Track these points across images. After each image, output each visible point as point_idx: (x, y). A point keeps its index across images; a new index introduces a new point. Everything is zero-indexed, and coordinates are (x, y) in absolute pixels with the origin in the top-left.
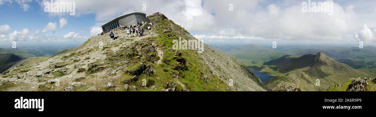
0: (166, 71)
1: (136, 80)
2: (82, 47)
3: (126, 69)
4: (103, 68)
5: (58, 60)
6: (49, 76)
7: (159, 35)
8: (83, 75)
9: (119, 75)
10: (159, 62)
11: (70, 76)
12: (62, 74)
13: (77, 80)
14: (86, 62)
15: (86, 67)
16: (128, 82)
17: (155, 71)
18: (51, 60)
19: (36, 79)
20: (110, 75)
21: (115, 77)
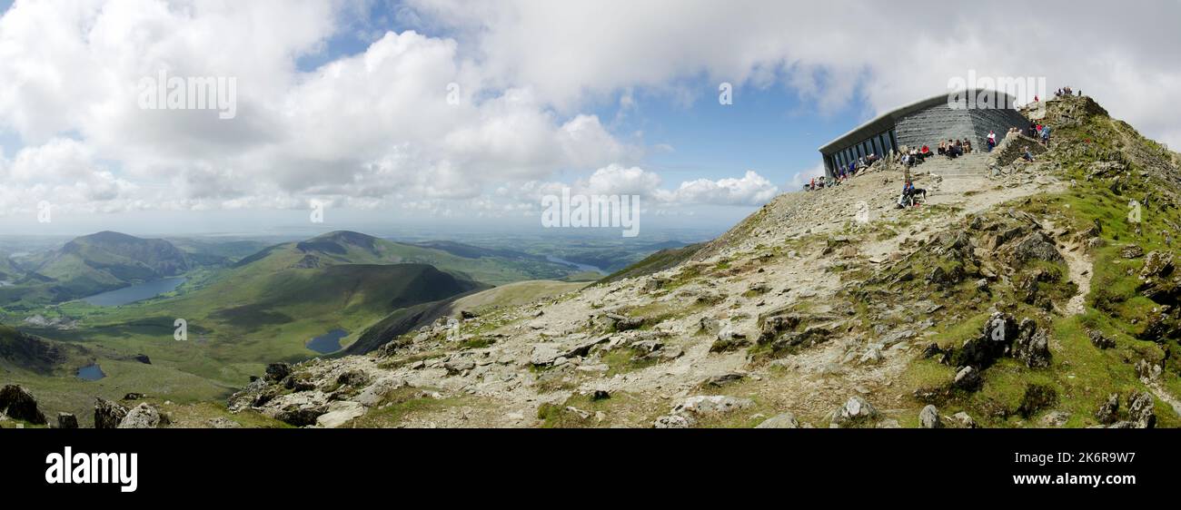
0: (1105, 344)
1: (970, 386)
2: (734, 238)
3: (929, 336)
4: (825, 335)
5: (628, 295)
6: (587, 364)
7: (1070, 187)
8: (735, 362)
9: (897, 361)
10: (1076, 306)
11: (680, 368)
12: (644, 358)
13: (712, 386)
14: (751, 308)
15: (751, 329)
16: (937, 397)
17: (1055, 346)
18: (597, 294)
19: (528, 378)
20: (856, 363)
21: (877, 374)
